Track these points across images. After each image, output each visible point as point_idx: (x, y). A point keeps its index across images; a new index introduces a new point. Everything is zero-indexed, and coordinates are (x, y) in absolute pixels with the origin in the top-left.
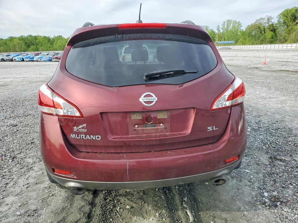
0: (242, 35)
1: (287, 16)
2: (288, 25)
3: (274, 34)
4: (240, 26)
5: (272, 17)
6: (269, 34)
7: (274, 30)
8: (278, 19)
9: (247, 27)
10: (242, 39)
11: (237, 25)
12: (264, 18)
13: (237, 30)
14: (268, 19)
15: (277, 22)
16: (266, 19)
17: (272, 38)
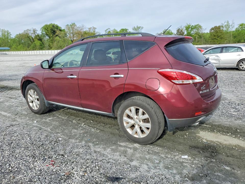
0: (14, 42)
1: (48, 29)
2: (50, 37)
3: (41, 42)
4: (10, 34)
5: (36, 29)
6: (38, 43)
7: (40, 40)
8: (41, 31)
9: (16, 36)
10: (15, 46)
11: (6, 33)
12: (30, 29)
13: (8, 38)
14: (34, 31)
15: (41, 34)
16: (32, 30)
17: (41, 46)
